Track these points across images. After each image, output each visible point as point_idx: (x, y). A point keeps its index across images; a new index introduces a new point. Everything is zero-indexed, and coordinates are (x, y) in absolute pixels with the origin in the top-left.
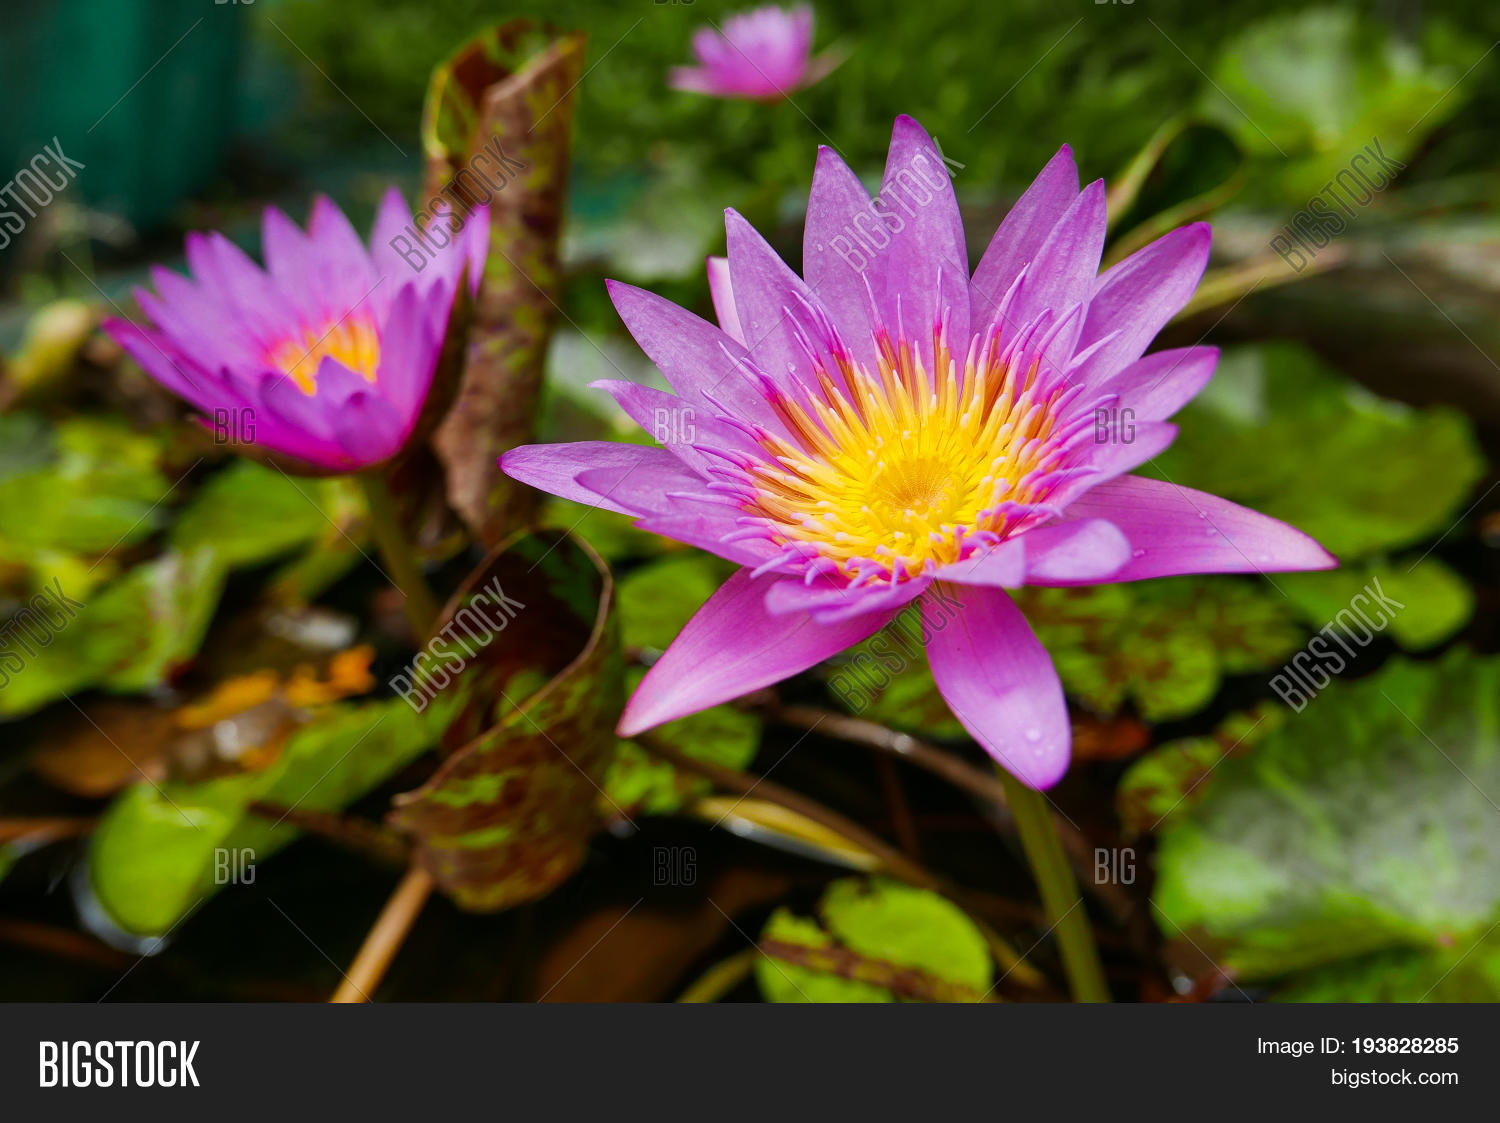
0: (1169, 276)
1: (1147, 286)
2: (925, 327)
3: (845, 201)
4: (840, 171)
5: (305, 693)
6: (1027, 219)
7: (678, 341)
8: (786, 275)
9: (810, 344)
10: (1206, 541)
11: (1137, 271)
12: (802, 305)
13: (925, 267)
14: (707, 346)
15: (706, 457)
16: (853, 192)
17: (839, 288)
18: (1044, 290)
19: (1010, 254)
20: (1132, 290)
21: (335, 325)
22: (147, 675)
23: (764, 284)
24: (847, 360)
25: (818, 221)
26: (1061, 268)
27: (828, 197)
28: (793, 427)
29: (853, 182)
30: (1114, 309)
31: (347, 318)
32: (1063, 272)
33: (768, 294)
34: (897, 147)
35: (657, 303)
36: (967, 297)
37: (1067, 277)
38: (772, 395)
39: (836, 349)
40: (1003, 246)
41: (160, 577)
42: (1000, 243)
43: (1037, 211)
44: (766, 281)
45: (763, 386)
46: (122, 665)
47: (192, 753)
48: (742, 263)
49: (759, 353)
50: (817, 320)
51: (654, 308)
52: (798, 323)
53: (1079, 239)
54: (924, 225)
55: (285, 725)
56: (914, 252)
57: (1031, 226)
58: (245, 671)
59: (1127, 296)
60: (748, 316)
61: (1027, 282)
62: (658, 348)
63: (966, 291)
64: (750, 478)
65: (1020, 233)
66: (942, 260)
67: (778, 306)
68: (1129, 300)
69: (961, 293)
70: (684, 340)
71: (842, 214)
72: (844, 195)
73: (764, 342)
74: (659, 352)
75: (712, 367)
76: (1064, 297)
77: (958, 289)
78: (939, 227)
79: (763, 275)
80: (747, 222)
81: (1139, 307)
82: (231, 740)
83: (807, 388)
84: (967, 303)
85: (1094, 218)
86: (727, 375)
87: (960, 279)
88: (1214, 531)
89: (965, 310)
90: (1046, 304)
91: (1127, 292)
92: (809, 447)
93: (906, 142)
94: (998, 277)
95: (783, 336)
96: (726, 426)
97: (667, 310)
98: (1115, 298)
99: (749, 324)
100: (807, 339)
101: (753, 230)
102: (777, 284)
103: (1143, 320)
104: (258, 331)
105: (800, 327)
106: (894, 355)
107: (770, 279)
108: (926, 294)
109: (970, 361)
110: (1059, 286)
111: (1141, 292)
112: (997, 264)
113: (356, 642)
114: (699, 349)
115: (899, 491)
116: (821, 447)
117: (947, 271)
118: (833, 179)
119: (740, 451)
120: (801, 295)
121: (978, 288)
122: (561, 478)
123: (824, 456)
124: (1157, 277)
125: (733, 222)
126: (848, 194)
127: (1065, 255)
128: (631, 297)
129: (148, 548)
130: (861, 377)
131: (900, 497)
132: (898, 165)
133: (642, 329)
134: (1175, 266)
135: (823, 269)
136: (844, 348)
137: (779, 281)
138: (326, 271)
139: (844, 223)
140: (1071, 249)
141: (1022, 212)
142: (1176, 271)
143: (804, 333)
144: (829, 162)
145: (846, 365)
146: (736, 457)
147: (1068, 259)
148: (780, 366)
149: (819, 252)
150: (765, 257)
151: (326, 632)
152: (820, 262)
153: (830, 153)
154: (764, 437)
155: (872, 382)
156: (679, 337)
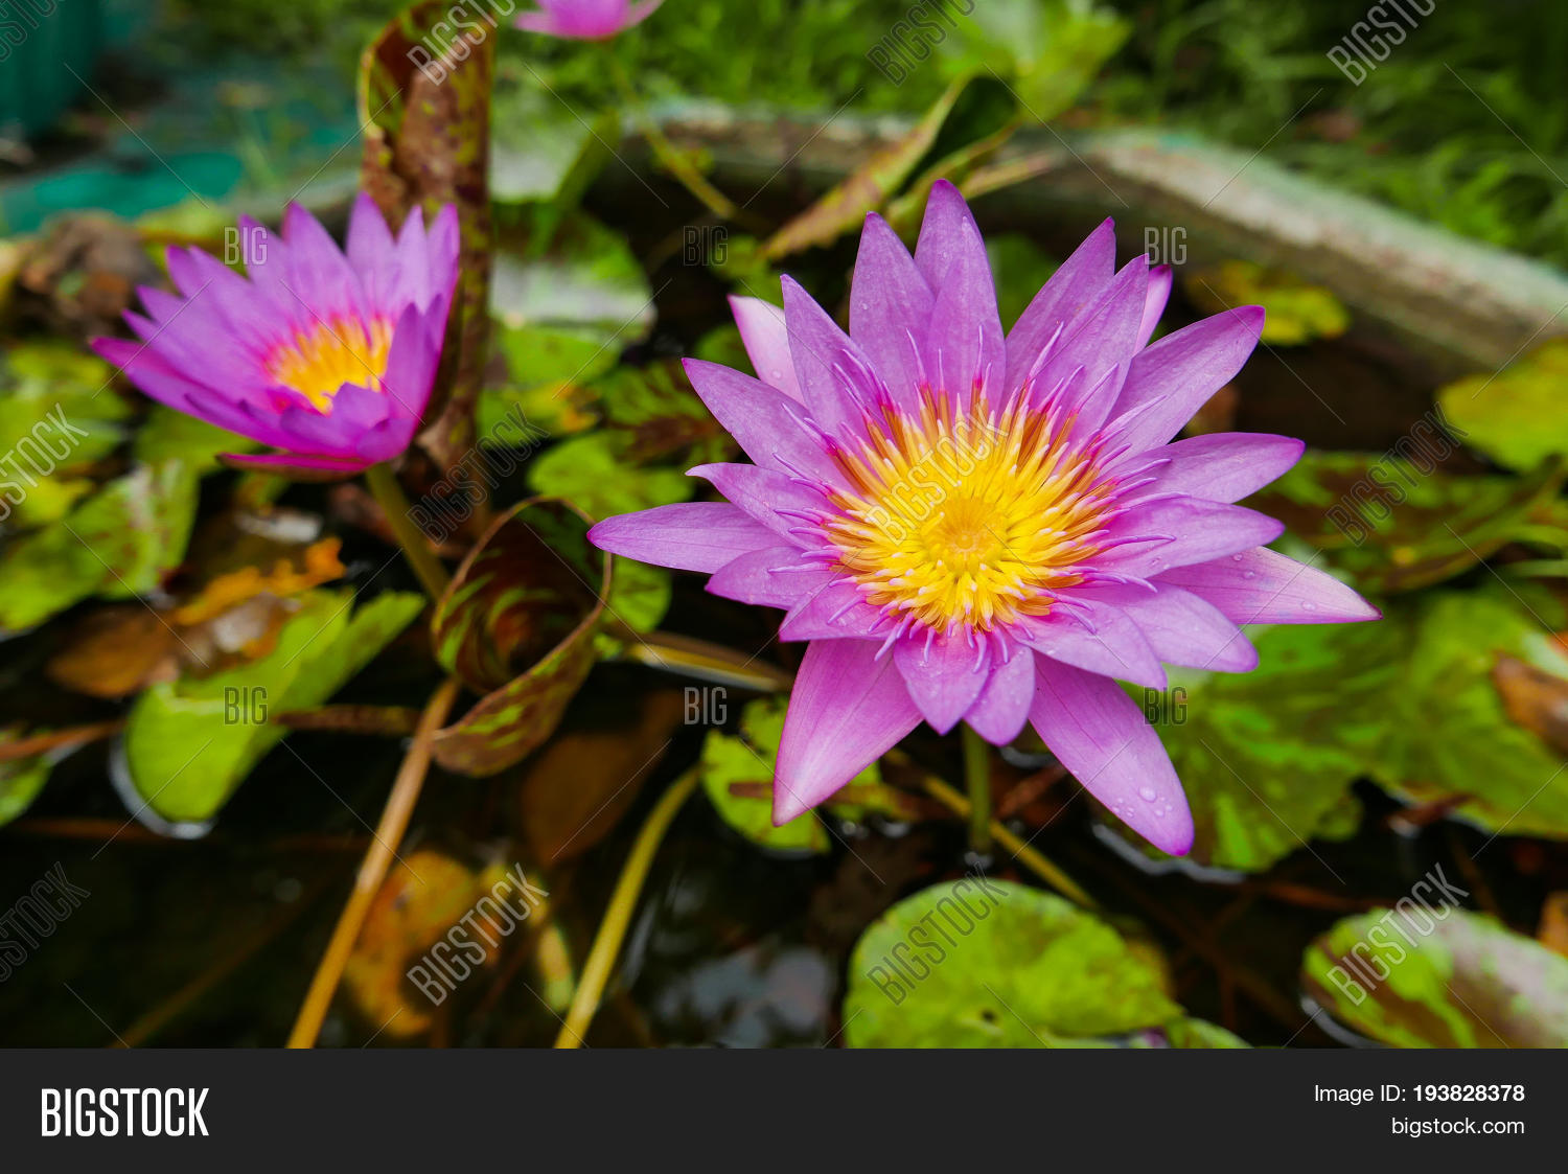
0: (1208, 346)
1: (1185, 353)
2: (960, 376)
3: (890, 264)
4: (886, 236)
5: (287, 583)
6: (1065, 284)
7: (745, 407)
8: (838, 335)
9: (860, 398)
10: (1246, 584)
11: (1178, 340)
12: (852, 362)
13: (965, 325)
14: (769, 407)
15: (788, 520)
16: (897, 255)
17: (880, 341)
18: (1078, 349)
19: (1046, 314)
20: (1169, 356)
21: (325, 326)
22: (141, 580)
23: (817, 345)
24: (896, 412)
25: (863, 283)
26: (1097, 330)
27: (874, 260)
28: (849, 474)
29: (898, 246)
30: (1150, 370)
31: (335, 318)
32: (1099, 334)
33: (821, 353)
34: (933, 210)
35: (727, 374)
36: (1003, 352)
37: (1101, 338)
38: (832, 449)
39: (885, 402)
40: (1041, 308)
41: (134, 489)
42: (1039, 305)
43: (1075, 278)
44: (819, 341)
45: (824, 442)
46: (114, 574)
47: (199, 653)
48: (798, 327)
49: (814, 408)
50: (868, 376)
51: (724, 379)
52: (849, 380)
53: (1117, 305)
54: (967, 289)
55: (277, 616)
56: (955, 312)
57: (1067, 290)
58: (228, 570)
59: (1164, 361)
60: (805, 375)
61: (1061, 340)
62: (731, 418)
63: (1003, 347)
64: (825, 533)
65: (1058, 295)
66: (982, 320)
67: (829, 362)
68: (1164, 364)
69: (999, 349)
70: (750, 404)
71: (886, 274)
72: (890, 259)
73: (819, 398)
74: (732, 421)
75: (775, 426)
76: (1097, 355)
77: (995, 345)
78: (981, 291)
79: (816, 336)
80: (801, 288)
81: (1175, 370)
82: (232, 635)
83: (860, 439)
84: (1004, 358)
85: (1133, 287)
86: (786, 432)
87: (998, 336)
88: (1251, 573)
89: (1001, 363)
90: (1079, 361)
91: (1165, 356)
92: (862, 489)
93: (940, 204)
94: (1032, 334)
95: (833, 389)
96: (801, 486)
97: (734, 379)
98: (1152, 361)
99: (806, 383)
100: (858, 393)
101: (808, 295)
102: (828, 344)
103: (1178, 382)
104: (254, 341)
105: (851, 383)
106: (933, 402)
107: (822, 339)
108: (964, 349)
109: (1008, 411)
110: (1093, 345)
111: (1178, 358)
112: (1033, 322)
113: (323, 534)
114: (763, 411)
115: (945, 526)
116: (872, 488)
117: (987, 330)
118: (879, 243)
119: (814, 510)
120: (851, 352)
121: (1012, 343)
122: (647, 542)
123: (875, 496)
124: (1197, 345)
125: (788, 288)
126: (892, 257)
127: (1103, 319)
128: (704, 372)
129: (116, 464)
130: (908, 425)
131: (948, 533)
132: (932, 224)
133: (716, 402)
134: (1216, 337)
135: (867, 326)
136: (893, 402)
137: (831, 341)
138: (307, 272)
139: (887, 283)
140: (1108, 315)
141: (1062, 278)
142: (1216, 341)
143: (855, 388)
144: (874, 226)
145: (894, 416)
146: (812, 516)
147: (1105, 323)
148: (831, 418)
149: (864, 310)
150: (819, 320)
151: (296, 528)
152: (865, 319)
153: (877, 219)
154: (832, 492)
155: (917, 430)
156: (746, 403)
